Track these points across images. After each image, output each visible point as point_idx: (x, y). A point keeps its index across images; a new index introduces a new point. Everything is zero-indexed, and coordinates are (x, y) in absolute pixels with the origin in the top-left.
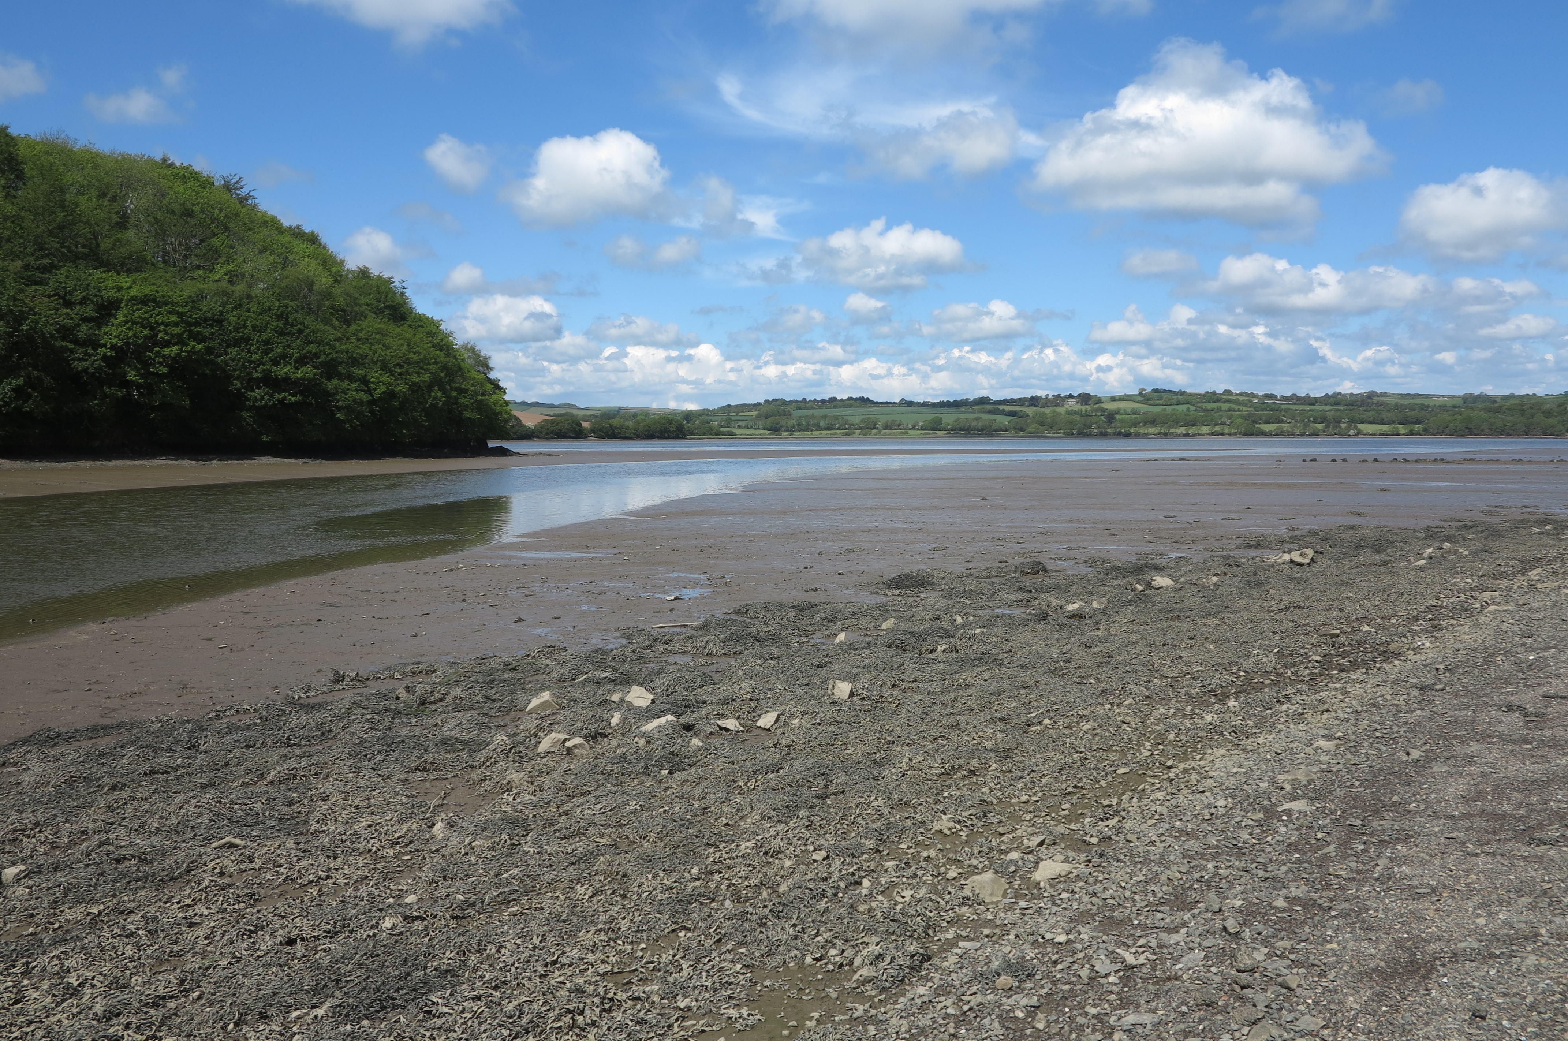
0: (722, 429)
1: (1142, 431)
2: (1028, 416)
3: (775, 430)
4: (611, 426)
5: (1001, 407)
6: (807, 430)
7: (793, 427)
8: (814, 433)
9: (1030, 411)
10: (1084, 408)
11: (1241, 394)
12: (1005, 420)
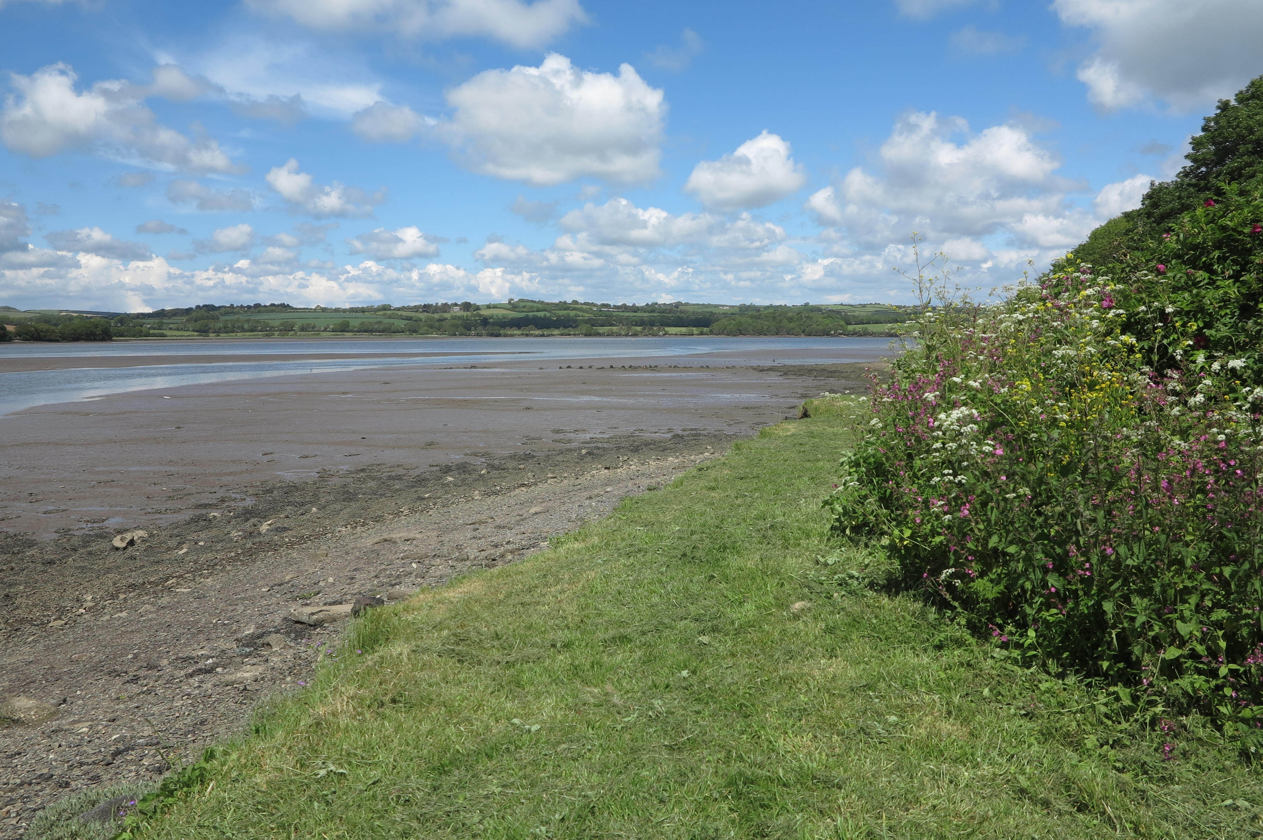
0: (151, 331)
1: (509, 333)
2: (421, 320)
3: (204, 331)
4: (36, 330)
5: (399, 313)
6: (233, 332)
7: (220, 329)
8: (239, 334)
9: (423, 316)
10: (465, 314)
11: (585, 304)
12: (401, 324)
